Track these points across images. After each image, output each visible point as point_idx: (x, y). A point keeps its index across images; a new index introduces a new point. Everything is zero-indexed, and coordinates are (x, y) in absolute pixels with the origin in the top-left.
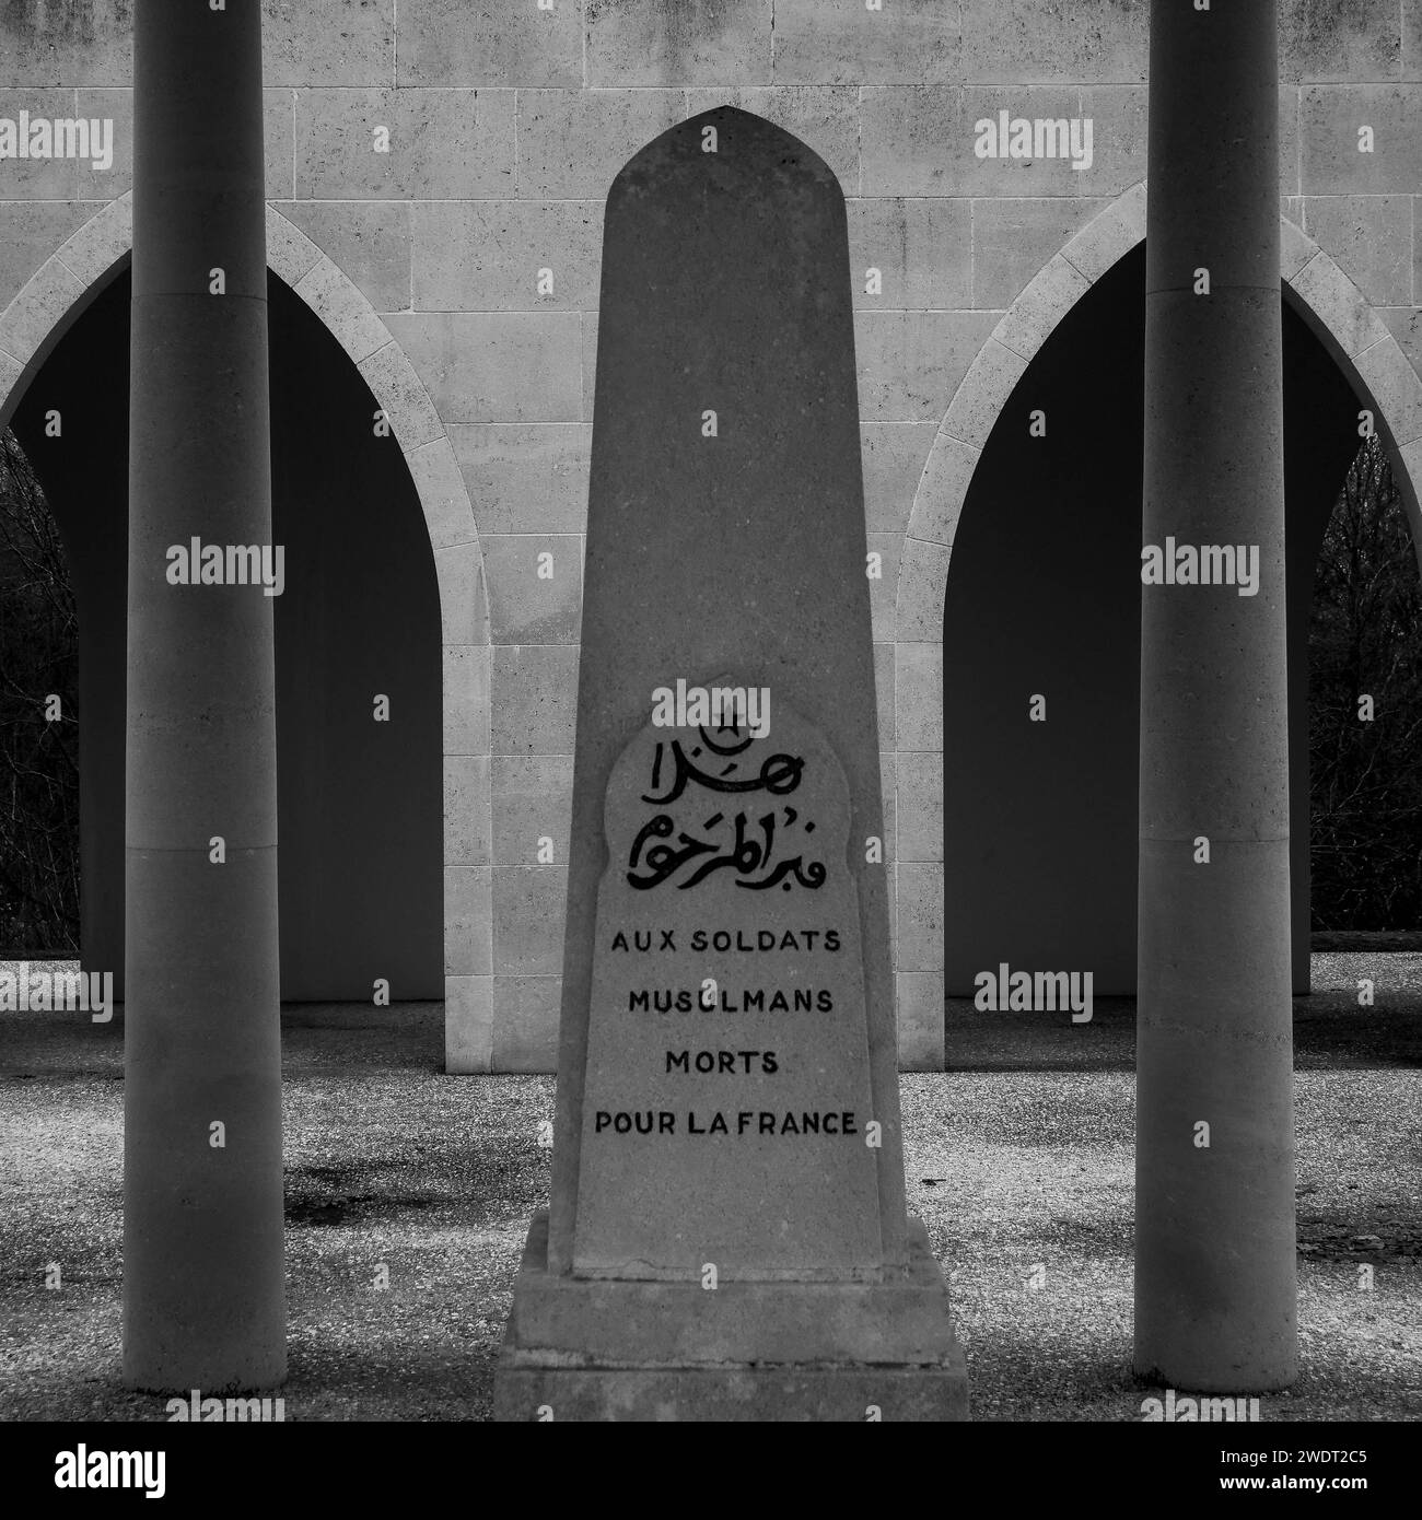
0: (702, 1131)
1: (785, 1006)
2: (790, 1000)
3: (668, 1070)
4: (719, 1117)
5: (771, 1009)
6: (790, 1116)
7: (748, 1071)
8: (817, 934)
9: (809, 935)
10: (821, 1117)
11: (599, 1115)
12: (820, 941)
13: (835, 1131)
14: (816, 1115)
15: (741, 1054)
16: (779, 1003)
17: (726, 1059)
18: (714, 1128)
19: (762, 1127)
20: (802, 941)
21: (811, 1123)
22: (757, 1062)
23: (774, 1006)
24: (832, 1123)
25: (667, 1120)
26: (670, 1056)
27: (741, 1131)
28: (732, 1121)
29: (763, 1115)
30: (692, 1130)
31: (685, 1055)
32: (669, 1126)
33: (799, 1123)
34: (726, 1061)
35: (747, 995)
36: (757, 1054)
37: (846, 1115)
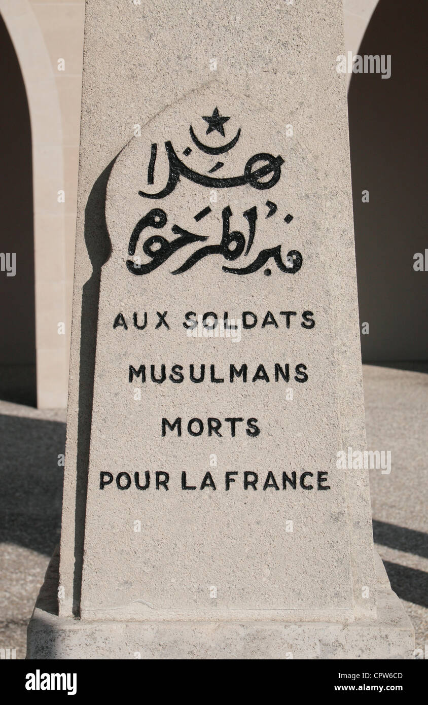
0: (194, 488)
1: (266, 377)
2: (271, 373)
3: (164, 433)
4: (208, 476)
5: (254, 380)
6: (270, 475)
7: (233, 434)
8: (294, 313)
9: (288, 314)
10: (299, 475)
11: (103, 474)
12: (297, 320)
13: (311, 487)
14: (294, 474)
15: (228, 420)
16: (261, 374)
17: (214, 424)
18: (204, 485)
19: (246, 484)
20: (281, 320)
21: (289, 480)
22: (241, 427)
23: (257, 377)
24: (308, 480)
25: (162, 478)
26: (165, 422)
27: (228, 487)
28: (219, 480)
29: (247, 474)
30: (184, 486)
31: (178, 421)
32: (164, 484)
33: (279, 481)
34: (214, 426)
35: (232, 368)
36: (241, 420)
37: (320, 474)
